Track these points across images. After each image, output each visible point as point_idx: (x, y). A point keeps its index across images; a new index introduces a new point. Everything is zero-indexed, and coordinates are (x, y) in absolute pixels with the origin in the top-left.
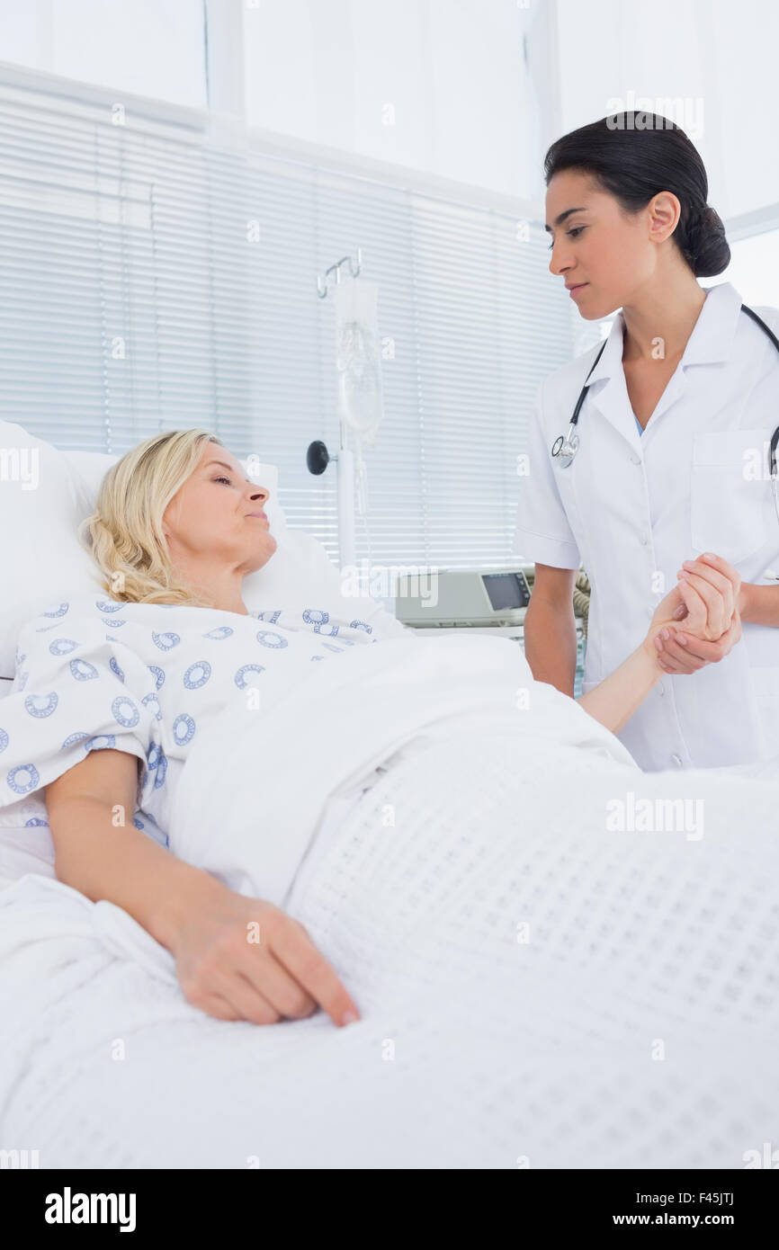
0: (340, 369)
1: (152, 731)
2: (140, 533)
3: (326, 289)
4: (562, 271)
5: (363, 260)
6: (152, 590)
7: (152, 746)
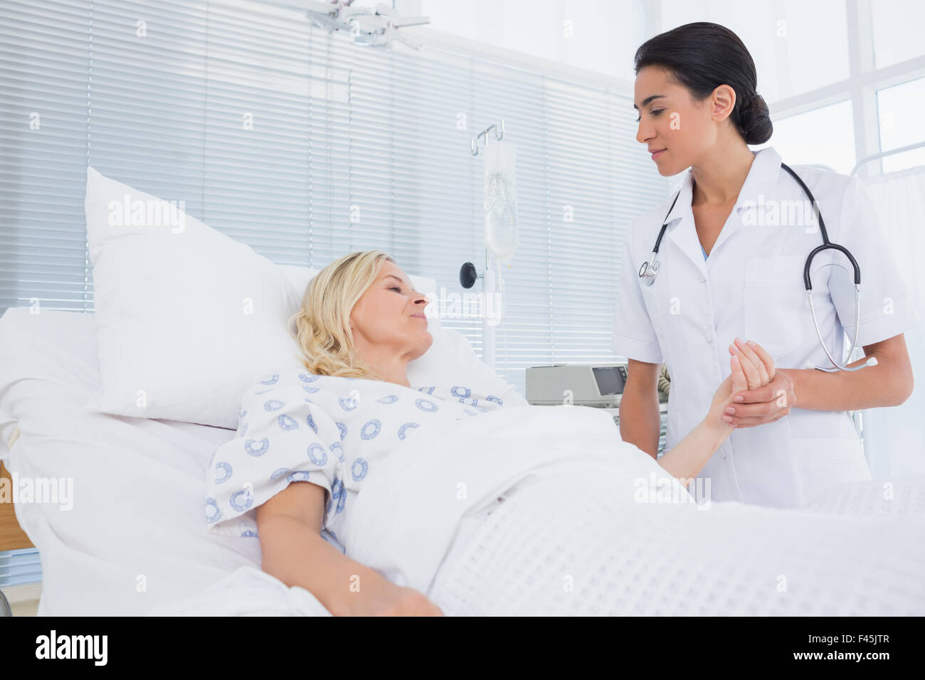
0: (487, 209)
1: (336, 470)
2: (333, 327)
3: (477, 148)
4: (645, 140)
5: (505, 128)
6: (340, 367)
7: (335, 481)
